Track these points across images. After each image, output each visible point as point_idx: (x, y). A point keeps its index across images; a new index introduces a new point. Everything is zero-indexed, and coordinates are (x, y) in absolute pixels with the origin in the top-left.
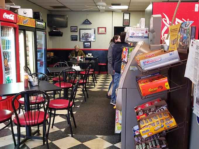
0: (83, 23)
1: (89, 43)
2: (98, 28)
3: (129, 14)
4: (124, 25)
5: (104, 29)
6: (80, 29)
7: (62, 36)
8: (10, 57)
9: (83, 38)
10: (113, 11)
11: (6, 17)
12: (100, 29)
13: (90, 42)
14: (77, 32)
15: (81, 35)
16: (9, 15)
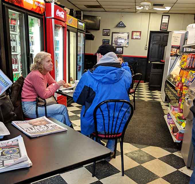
0: (116, 26)
1: (121, 49)
2: (133, 32)
3: (168, 17)
4: (161, 29)
5: (138, 34)
6: (113, 33)
7: (93, 39)
8: (58, 59)
9: (115, 42)
10: (150, 13)
11: (58, 15)
12: (135, 34)
13: (122, 47)
14: (109, 35)
15: (114, 40)
16: (60, 12)
